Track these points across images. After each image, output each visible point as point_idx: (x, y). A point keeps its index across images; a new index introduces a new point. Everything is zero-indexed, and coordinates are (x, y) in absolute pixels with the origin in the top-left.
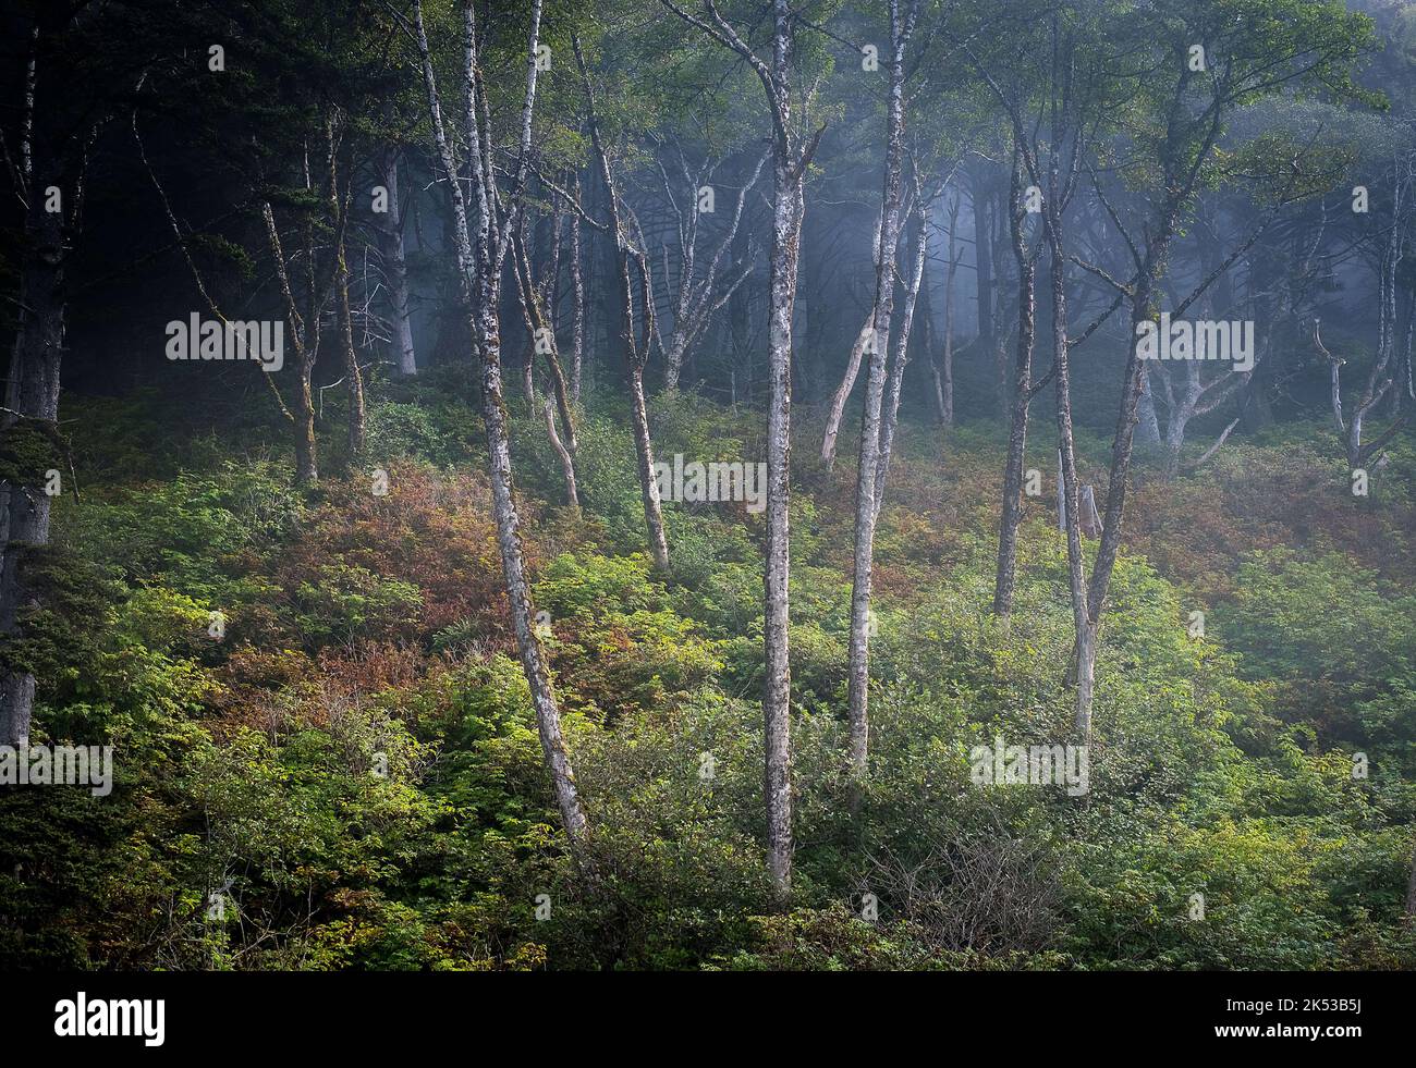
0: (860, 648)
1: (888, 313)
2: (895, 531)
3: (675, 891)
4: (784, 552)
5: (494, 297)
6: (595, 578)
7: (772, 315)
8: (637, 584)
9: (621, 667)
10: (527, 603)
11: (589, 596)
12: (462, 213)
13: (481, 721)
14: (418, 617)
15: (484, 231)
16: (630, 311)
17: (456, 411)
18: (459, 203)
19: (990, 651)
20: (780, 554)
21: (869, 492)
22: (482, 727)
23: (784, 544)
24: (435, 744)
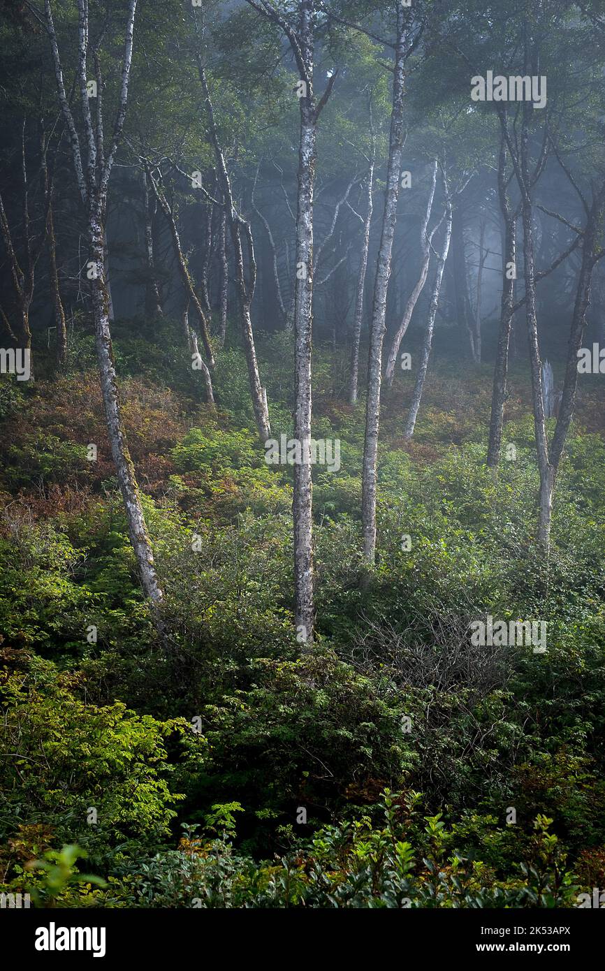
0: (370, 471)
1: (392, 225)
2: (431, 423)
3: (218, 646)
4: (307, 394)
5: (100, 211)
6: (214, 444)
7: (298, 217)
8: (244, 450)
9: (226, 503)
10: (120, 434)
11: (210, 456)
12: (77, 151)
13: (120, 535)
14: (91, 470)
15: (92, 162)
16: (241, 263)
17: (136, 342)
18: (75, 143)
19: (481, 489)
20: (304, 396)
21: (378, 357)
22: (120, 539)
23: (308, 389)
24: (84, 550)
